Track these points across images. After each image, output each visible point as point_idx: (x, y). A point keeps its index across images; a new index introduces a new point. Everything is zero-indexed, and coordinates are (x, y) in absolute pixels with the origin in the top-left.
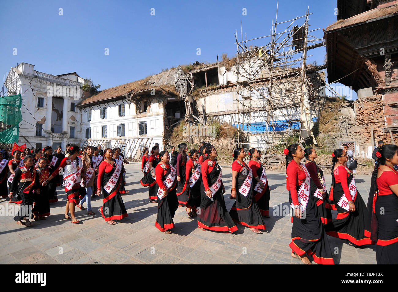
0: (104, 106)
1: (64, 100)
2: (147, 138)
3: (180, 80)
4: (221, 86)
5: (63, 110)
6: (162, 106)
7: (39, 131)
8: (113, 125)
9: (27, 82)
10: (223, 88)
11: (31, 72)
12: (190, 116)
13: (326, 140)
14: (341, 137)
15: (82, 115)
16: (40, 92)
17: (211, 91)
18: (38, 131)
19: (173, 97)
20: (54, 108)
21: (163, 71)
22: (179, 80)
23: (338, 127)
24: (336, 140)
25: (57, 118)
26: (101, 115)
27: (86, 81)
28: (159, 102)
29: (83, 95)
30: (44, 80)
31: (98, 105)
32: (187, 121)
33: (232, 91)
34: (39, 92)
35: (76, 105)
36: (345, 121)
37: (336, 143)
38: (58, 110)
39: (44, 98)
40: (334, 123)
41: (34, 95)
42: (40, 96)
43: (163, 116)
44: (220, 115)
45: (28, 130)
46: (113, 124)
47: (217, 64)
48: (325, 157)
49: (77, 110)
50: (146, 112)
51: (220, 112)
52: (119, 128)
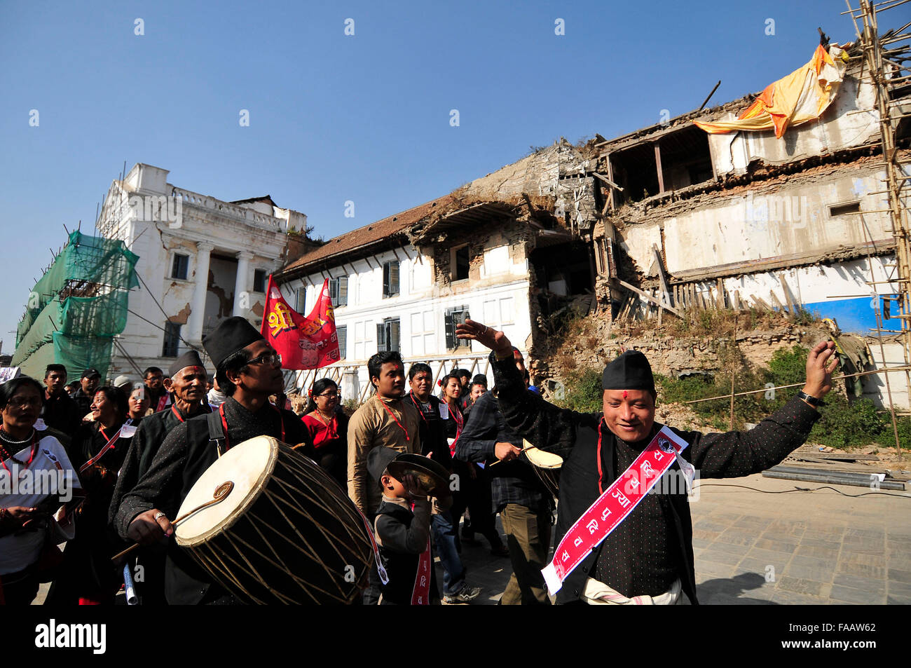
0: (342, 273)
1: (239, 261)
2: (472, 359)
3: (568, 177)
4: (725, 178)
5: (234, 290)
6: (523, 255)
7: (173, 344)
8: (363, 323)
10: (730, 186)
11: (159, 187)
12: (613, 283)
16: (181, 241)
17: (681, 201)
18: (170, 344)
20: (214, 286)
22: (562, 178)
25: (220, 310)
27: (293, 213)
28: (511, 242)
29: (285, 249)
30: (191, 208)
31: (323, 272)
32: (604, 300)
33: (772, 192)
34: (178, 241)
35: (268, 274)
38: (222, 289)
39: (188, 256)
41: (164, 247)
42: (178, 251)
43: (527, 284)
44: (729, 276)
45: (145, 340)
46: (364, 319)
49: (269, 287)
50: (467, 277)
51: (728, 265)
52: (383, 331)
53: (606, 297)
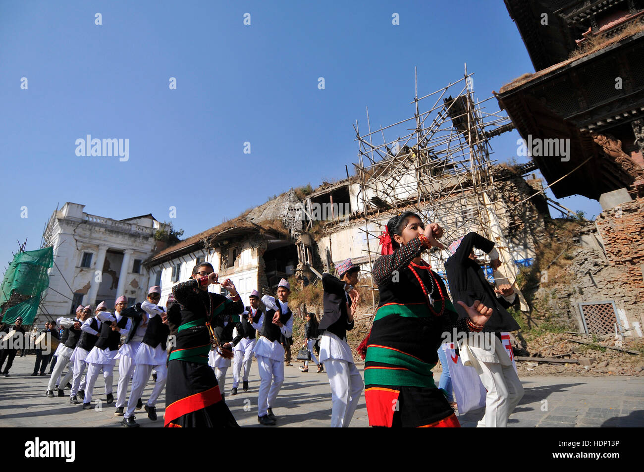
0: (179, 262)
1: (125, 255)
3: (292, 210)
4: (356, 214)
5: (121, 271)
6: (257, 254)
9: (70, 230)
10: (359, 217)
11: (78, 215)
12: (306, 268)
13: (551, 302)
14: (582, 293)
15: (149, 278)
16: (89, 245)
17: (340, 224)
19: (278, 238)
20: (109, 270)
21: (270, 199)
22: (290, 210)
23: (572, 272)
24: (572, 299)
26: (172, 276)
27: (162, 225)
28: (253, 247)
29: (155, 246)
30: (96, 226)
31: (170, 261)
32: (300, 278)
34: (87, 245)
35: (142, 262)
36: (586, 260)
37: (573, 306)
38: (115, 272)
39: (92, 253)
40: (565, 265)
41: (78, 249)
42: (86, 251)
43: (257, 270)
45: (59, 304)
47: (347, 180)
48: (552, 338)
49: (142, 270)
50: (234, 265)
51: (356, 259)
53: (300, 276)
